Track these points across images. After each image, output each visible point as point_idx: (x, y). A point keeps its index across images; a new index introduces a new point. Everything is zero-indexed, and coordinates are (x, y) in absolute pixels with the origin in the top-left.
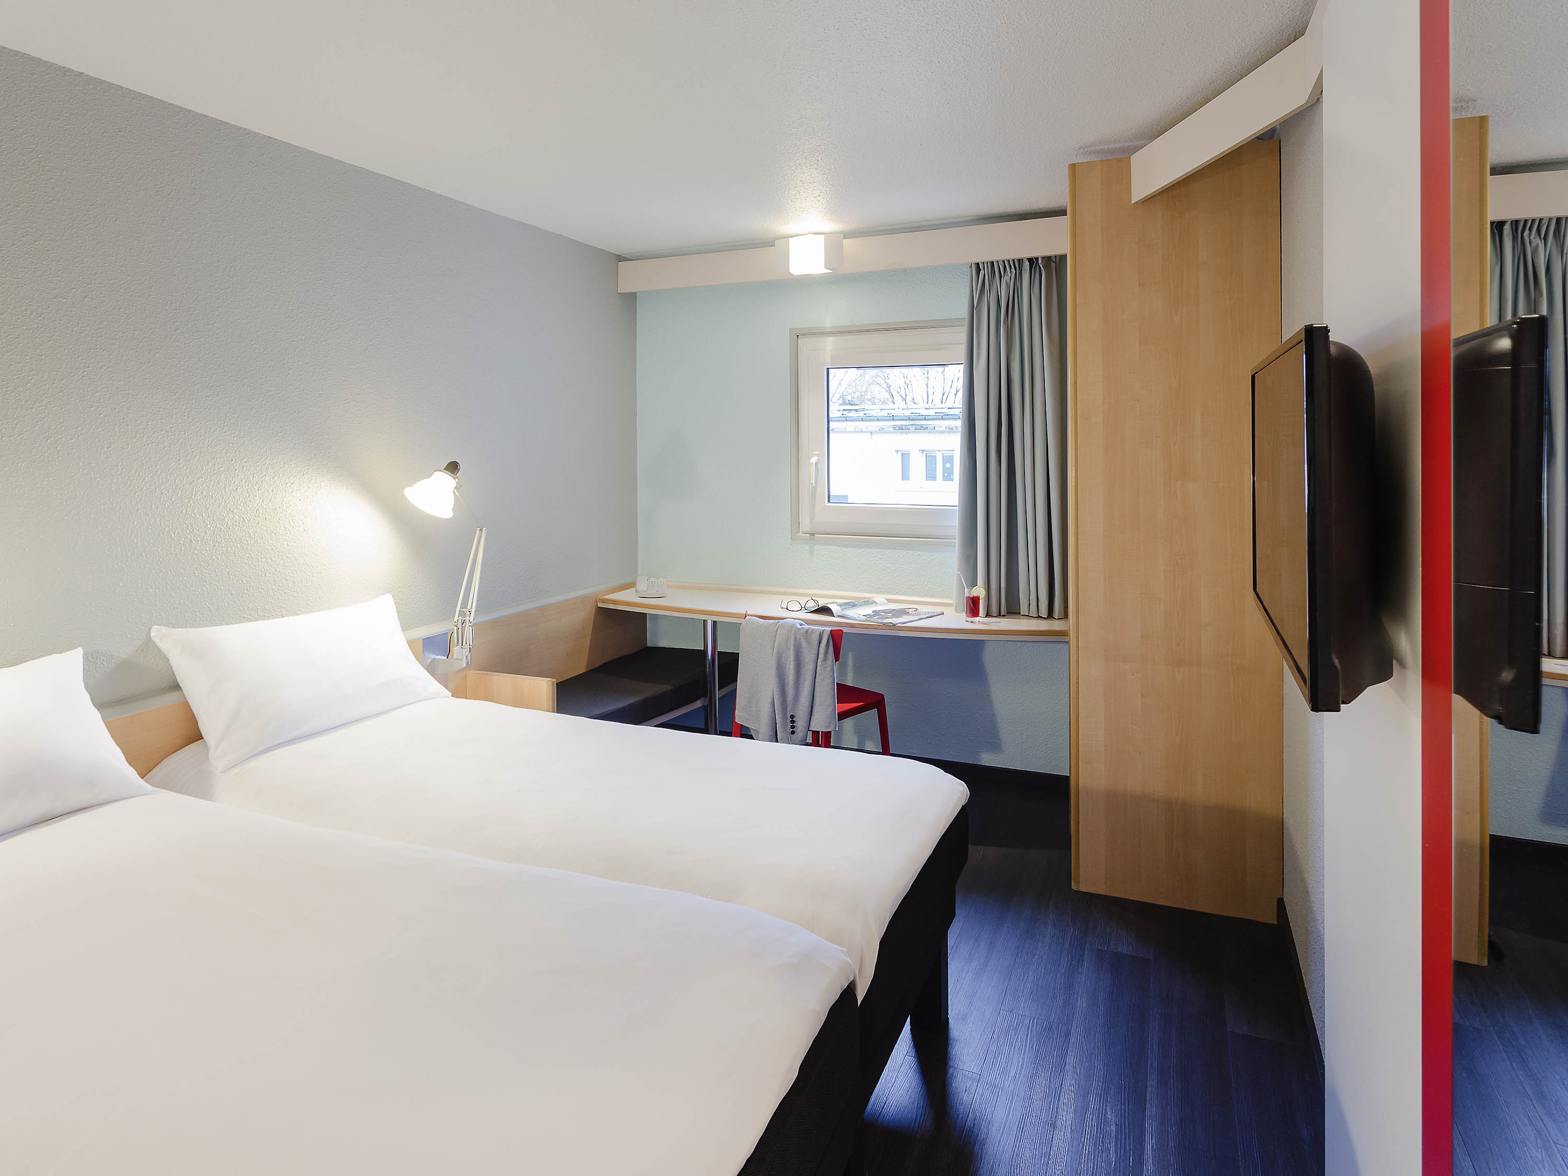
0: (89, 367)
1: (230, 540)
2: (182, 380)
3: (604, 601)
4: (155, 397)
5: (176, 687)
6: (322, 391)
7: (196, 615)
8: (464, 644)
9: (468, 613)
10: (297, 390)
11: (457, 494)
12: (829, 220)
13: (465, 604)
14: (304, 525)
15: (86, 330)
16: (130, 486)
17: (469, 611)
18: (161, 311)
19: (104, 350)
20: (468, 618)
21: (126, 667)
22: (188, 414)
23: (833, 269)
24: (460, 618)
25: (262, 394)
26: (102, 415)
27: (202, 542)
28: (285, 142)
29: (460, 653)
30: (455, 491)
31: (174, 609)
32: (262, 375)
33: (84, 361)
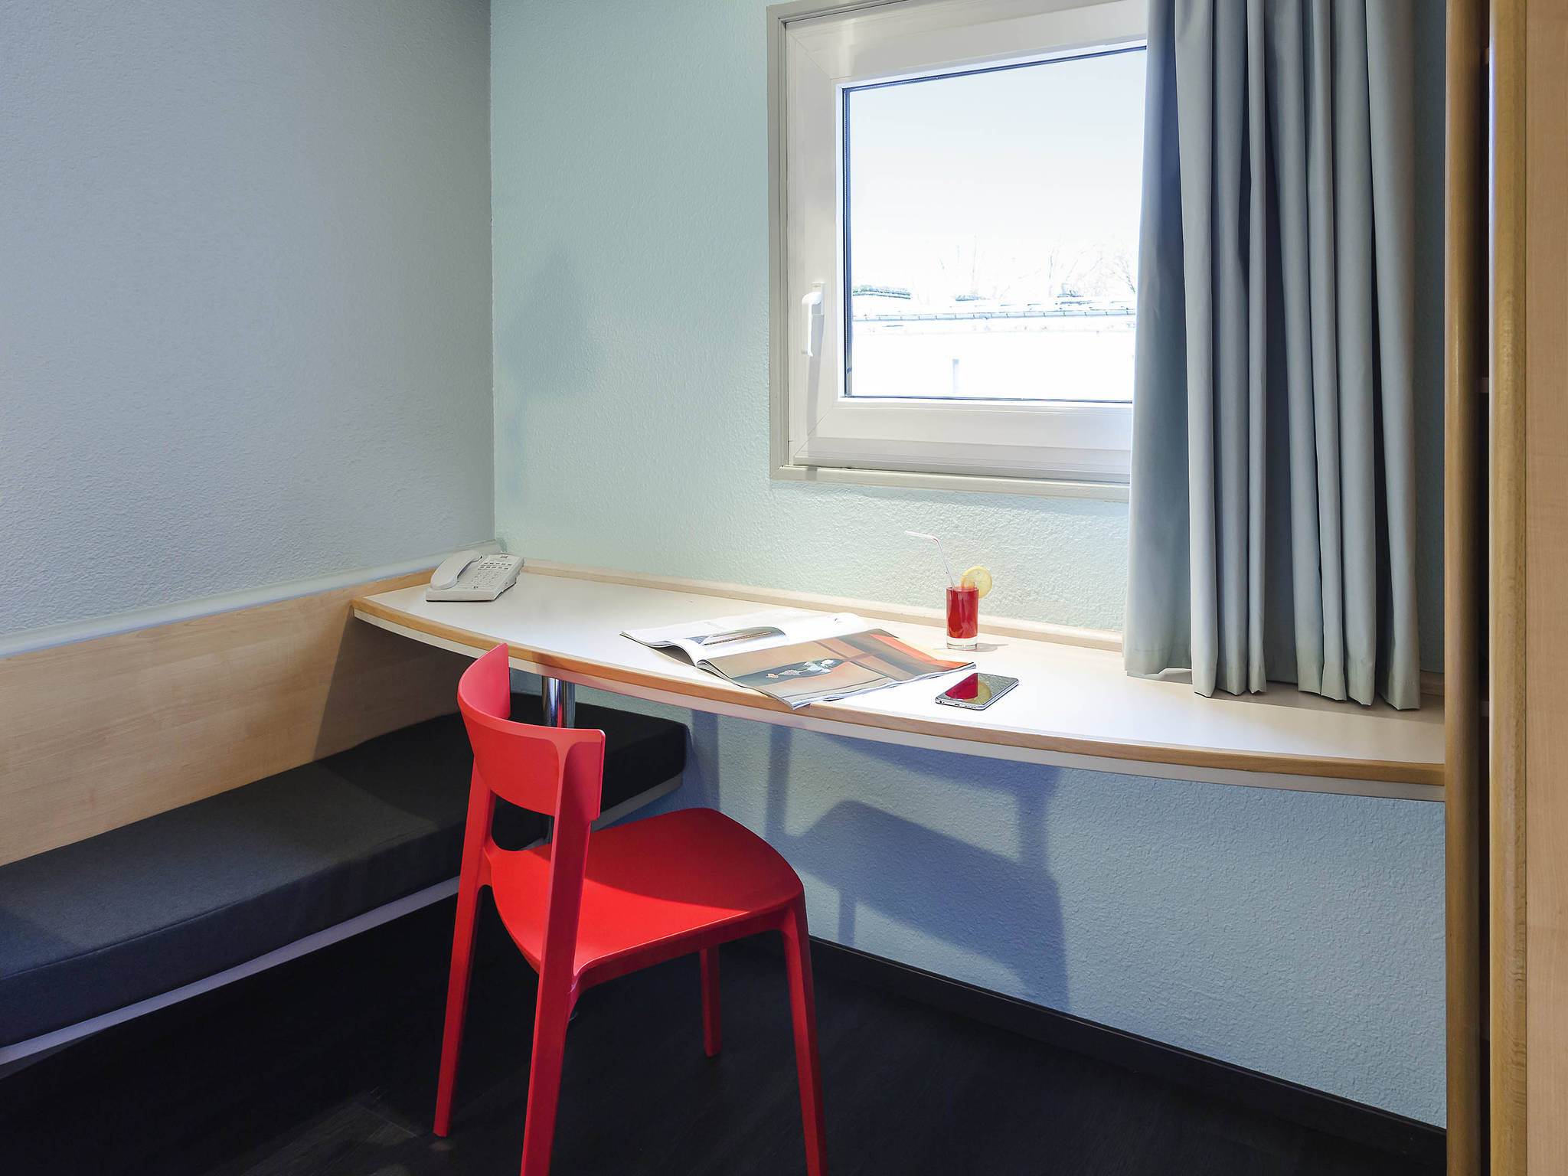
3: (365, 607)
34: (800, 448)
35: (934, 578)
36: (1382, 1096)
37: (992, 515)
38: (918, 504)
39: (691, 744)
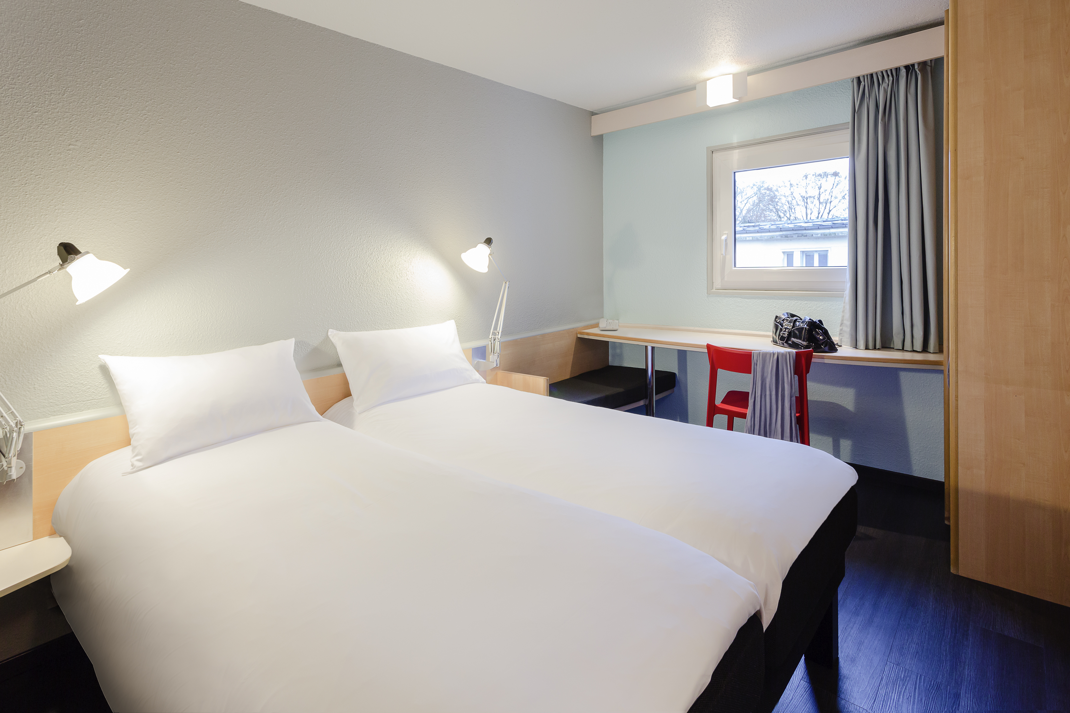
0: (299, 183)
1: (368, 283)
2: (344, 190)
3: (581, 333)
4: (331, 199)
5: (340, 365)
6: (417, 197)
7: (351, 325)
8: (495, 352)
9: (497, 333)
10: (404, 196)
11: (491, 258)
12: (737, 62)
13: (496, 328)
14: (407, 276)
15: (298, 162)
16: (318, 250)
17: (498, 332)
18: (334, 151)
19: (306, 173)
20: (497, 336)
21: (316, 351)
22: (348, 209)
23: (740, 98)
24: (493, 336)
25: (385, 198)
26: (305, 209)
27: (354, 283)
28: (398, 51)
29: (493, 359)
30: (490, 256)
31: (340, 320)
32: (386, 188)
33: (297, 179)
34: (718, 283)
35: (767, 323)
36: (925, 474)
37: (788, 303)
38: (761, 300)
39: (677, 378)
